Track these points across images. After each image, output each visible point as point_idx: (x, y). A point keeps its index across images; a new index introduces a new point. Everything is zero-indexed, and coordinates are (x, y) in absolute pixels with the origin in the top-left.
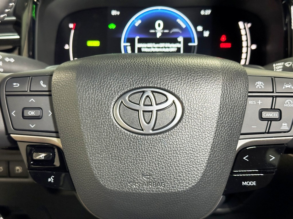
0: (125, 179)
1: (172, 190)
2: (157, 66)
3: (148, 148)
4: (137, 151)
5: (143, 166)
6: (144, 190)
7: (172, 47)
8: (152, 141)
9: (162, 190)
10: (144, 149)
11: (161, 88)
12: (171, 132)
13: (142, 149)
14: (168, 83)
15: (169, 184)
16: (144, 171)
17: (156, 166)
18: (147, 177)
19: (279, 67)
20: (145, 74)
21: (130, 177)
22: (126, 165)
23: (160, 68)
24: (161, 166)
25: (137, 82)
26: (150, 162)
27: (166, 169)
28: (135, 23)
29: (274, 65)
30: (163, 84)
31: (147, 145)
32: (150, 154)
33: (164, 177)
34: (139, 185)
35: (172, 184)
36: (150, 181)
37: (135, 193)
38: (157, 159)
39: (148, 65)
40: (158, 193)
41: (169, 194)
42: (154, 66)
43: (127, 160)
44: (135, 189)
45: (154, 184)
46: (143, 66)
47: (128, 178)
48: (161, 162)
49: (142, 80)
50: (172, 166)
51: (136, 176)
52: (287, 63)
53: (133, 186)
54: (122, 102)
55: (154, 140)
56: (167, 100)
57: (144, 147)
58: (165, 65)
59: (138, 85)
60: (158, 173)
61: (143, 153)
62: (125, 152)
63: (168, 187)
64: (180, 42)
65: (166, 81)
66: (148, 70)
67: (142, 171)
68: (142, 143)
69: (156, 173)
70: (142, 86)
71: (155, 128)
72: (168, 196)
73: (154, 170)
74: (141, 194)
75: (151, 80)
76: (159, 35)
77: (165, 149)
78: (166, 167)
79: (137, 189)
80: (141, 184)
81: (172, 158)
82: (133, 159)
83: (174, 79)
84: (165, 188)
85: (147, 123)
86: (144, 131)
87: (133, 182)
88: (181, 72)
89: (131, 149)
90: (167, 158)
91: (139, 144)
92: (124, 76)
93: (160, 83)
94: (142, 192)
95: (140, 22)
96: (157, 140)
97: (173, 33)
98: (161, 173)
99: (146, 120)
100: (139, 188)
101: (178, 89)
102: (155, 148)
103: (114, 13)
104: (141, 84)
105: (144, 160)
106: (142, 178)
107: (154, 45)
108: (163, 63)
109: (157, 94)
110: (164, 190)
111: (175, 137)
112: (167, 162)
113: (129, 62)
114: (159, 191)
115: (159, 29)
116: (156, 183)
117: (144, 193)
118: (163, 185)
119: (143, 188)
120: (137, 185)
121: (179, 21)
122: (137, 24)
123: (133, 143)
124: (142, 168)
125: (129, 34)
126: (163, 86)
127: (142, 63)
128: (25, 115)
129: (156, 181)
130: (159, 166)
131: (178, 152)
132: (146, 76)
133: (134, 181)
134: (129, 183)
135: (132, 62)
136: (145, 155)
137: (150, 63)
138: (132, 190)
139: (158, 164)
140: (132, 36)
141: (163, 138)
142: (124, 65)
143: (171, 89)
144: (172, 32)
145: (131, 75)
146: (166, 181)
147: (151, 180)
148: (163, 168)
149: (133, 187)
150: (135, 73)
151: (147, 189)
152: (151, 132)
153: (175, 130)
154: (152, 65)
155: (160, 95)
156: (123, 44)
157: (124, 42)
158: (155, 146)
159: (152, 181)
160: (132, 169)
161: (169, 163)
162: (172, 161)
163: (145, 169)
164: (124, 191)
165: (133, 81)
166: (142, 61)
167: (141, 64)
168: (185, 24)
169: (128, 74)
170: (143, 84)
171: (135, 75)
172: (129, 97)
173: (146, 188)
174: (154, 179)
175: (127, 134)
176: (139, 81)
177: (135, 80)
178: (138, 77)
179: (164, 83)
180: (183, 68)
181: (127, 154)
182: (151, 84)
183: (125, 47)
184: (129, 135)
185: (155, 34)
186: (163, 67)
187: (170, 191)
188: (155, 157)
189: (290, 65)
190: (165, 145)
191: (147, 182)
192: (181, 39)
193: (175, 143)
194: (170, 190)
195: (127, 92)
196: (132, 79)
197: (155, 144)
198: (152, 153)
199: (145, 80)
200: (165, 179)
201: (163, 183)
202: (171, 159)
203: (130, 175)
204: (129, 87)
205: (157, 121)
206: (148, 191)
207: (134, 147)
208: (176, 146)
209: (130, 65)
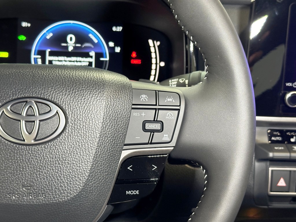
0: (4, 190)
1: (53, 200)
2: (43, 77)
3: (29, 158)
4: (18, 162)
5: (23, 177)
6: (24, 201)
7: (84, 61)
8: (34, 152)
9: (42, 201)
10: (25, 160)
11: (45, 98)
12: (53, 142)
13: (23, 160)
14: (52, 93)
15: (50, 195)
16: (24, 182)
17: (37, 177)
18: (27, 188)
19: (174, 83)
20: (29, 84)
21: (10, 188)
22: (5, 176)
23: (45, 79)
24: (42, 177)
25: (20, 92)
26: (31, 173)
27: (47, 180)
28: (46, 35)
29: (170, 81)
30: (46, 95)
31: (28, 155)
32: (31, 165)
33: (45, 187)
34: (19, 196)
35: (53, 195)
36: (30, 192)
37: (15, 205)
38: (38, 169)
39: (34, 76)
40: (39, 205)
41: (50, 205)
42: (39, 77)
43: (7, 171)
44: (14, 200)
45: (35, 195)
46: (28, 76)
47: (8, 189)
48: (42, 172)
49: (25, 90)
50: (54, 176)
51: (16, 187)
52: (181, 79)
53: (13, 197)
54: (3, 112)
55: (36, 150)
56: (50, 110)
57: (25, 157)
58: (50, 76)
59: (21, 95)
60: (39, 184)
61: (24, 164)
62: (5, 162)
63: (49, 198)
64: (91, 57)
65: (50, 91)
66: (32, 80)
67: (23, 182)
68: (23, 154)
69: (37, 184)
70: (25, 96)
71: (37, 139)
72: (49, 206)
73: (35, 180)
74: (21, 205)
75: (35, 90)
76: (70, 49)
77: (47, 159)
78: (47, 178)
79: (16, 200)
80: (21, 195)
81: (54, 168)
82: (13, 170)
83: (59, 90)
84: (46, 199)
86: (26, 141)
87: (13, 194)
88: (67, 83)
89: (11, 159)
90: (48, 168)
91: (19, 154)
92: (7, 86)
93: (44, 94)
94: (22, 204)
95: (51, 35)
96: (39, 151)
97: (85, 47)
98: (42, 184)
99: (28, 130)
100: (19, 199)
101: (62, 99)
102: (36, 158)
103: (24, 24)
104: (24, 94)
105: (25, 171)
106: (22, 189)
107: (65, 58)
108: (49, 74)
109: (40, 104)
110: (45, 201)
111: (58, 148)
112: (49, 172)
113: (14, 72)
114: (40, 202)
115: (71, 42)
116: (36, 194)
117: (24, 204)
118: (44, 195)
119: (23, 199)
120: (16, 196)
121: (91, 35)
122: (48, 37)
123: (14, 153)
124: (22, 180)
125: (40, 46)
126: (47, 97)
127: (27, 73)
129: (37, 191)
130: (40, 176)
131: (60, 162)
132: (30, 87)
133: (14, 192)
134: (9, 194)
135: (16, 72)
136: (26, 166)
137: (36, 74)
138: (11, 202)
139: (39, 174)
140: (43, 49)
141: (45, 148)
142: (8, 75)
143: (55, 100)
144: (83, 46)
145: (14, 85)
146: (47, 192)
147: (31, 191)
148: (44, 179)
149: (13, 198)
150: (18, 83)
151: (29, 199)
152: (33, 142)
153: (58, 140)
154: (37, 75)
155: (44, 105)
156: (33, 56)
157: (35, 54)
158: (37, 157)
159: (33, 192)
160: (12, 180)
161: (51, 173)
162: (53, 171)
163: (25, 179)
164: (3, 203)
165: (15, 90)
167: (26, 74)
168: (97, 39)
169: (11, 83)
170: (26, 94)
171: (18, 85)
172: (11, 107)
173: (26, 199)
174: (35, 189)
175: (8, 144)
176: (23, 91)
177: (18, 90)
178: (21, 87)
179: (48, 94)
180: (68, 79)
181: (7, 165)
182: (35, 94)
183: (35, 59)
184: (10, 146)
185: (67, 47)
186: (49, 78)
187: (50, 202)
188: (36, 167)
189: (183, 81)
190: (47, 156)
191: (28, 193)
193: (58, 153)
194: (51, 201)
195: (9, 102)
196: (15, 88)
197: (36, 154)
198: (33, 164)
199: (28, 90)
200: (46, 189)
201: (44, 193)
202: (53, 169)
203: (10, 187)
204: (11, 96)
205: (40, 131)
206: (28, 202)
207: (14, 158)
208: (58, 156)
209: (14, 75)
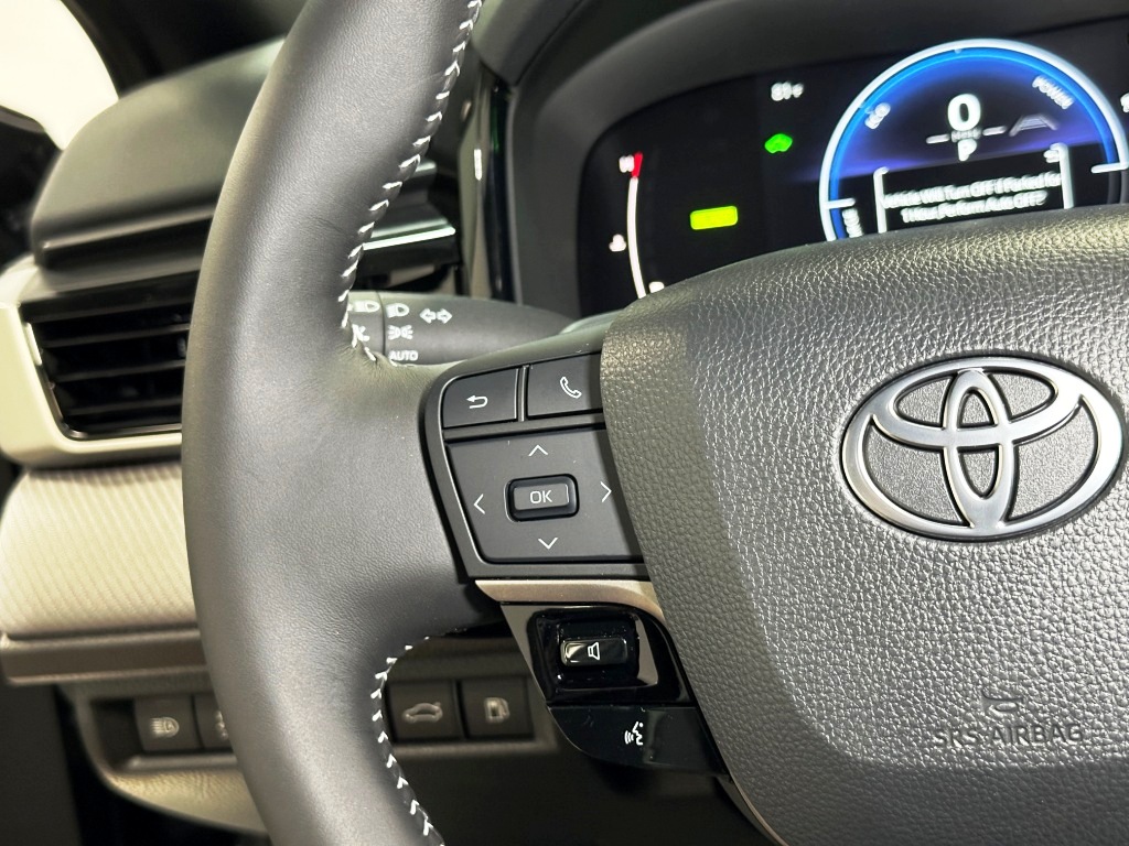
0: (916, 719)
1: (1113, 751)
2: (999, 270)
3: (997, 592)
4: (954, 608)
5: (984, 665)
6: (1000, 758)
7: (1027, 190)
8: (1011, 564)
9: (1072, 753)
10: (982, 597)
11: (1024, 352)
12: (1084, 521)
13: (972, 598)
14: (1051, 330)
15: (1100, 729)
16: (990, 684)
17: (1038, 662)
18: (1004, 705)
20: (953, 308)
21: (937, 709)
22: (914, 665)
23: (1009, 278)
24: (1056, 661)
25: (922, 340)
26: (1010, 648)
27: (1080, 671)
28: (868, 116)
30: (1028, 339)
31: (990, 579)
32: (1007, 616)
33: (1075, 700)
34: (978, 739)
35: (1110, 728)
36: (1018, 721)
37: (966, 773)
38: (1039, 632)
39: (962, 272)
40: (1059, 769)
41: (1103, 768)
42: (985, 272)
43: (917, 646)
44: (960, 754)
45: (1038, 733)
46: (940, 275)
47: (930, 713)
48: (1055, 643)
49: (943, 331)
50: (1104, 657)
51: (959, 705)
53: (953, 744)
54: (872, 422)
55: (1018, 558)
56: (1053, 396)
57: (979, 588)
58: (1027, 263)
59: (928, 349)
60: (1051, 689)
61: (980, 614)
62: (904, 613)
63: (1098, 741)
65: (1041, 323)
66: (961, 288)
67: (984, 685)
68: (971, 575)
69: (1040, 690)
70: (944, 354)
71: (1015, 514)
72: (1099, 775)
73: (1033, 675)
74: (988, 773)
75: (981, 326)
76: (966, 151)
77: (1067, 589)
78: (1078, 662)
79: (968, 754)
80: (985, 734)
81: (1100, 625)
82: (941, 641)
83: (1074, 313)
84: (1085, 745)
85: (981, 495)
86: (972, 525)
87: (951, 730)
88: (1101, 281)
89: (929, 599)
90: (1078, 625)
91: (957, 578)
92: (870, 324)
93: (1017, 335)
94: (991, 766)
95: (883, 111)
96: (1031, 559)
97: (1022, 133)
98: (1061, 688)
99: (977, 483)
100: (979, 750)
101: (1095, 348)
102: (1024, 590)
103: (782, 92)
104: (940, 345)
105: (985, 642)
106: (986, 710)
107: (950, 192)
108: (1019, 256)
109: (1008, 377)
110: (1080, 754)
111: (1104, 542)
112: (1082, 642)
113: (882, 269)
114: (1062, 758)
115: (965, 124)
116: (1043, 729)
117: (1001, 769)
118: (1076, 732)
119: (995, 749)
120: (968, 738)
122: (873, 122)
123: (935, 575)
124: (981, 674)
126: (1031, 346)
127: (934, 265)
128: (519, 505)
129: (1045, 718)
130: (1048, 660)
131: (1122, 598)
132: (958, 315)
133: (954, 724)
134: (936, 732)
135: (893, 268)
136: (986, 622)
137: (968, 263)
138: (950, 760)
139: (1046, 651)
140: (858, 170)
141: (1055, 548)
142: (865, 282)
143: (1066, 352)
144: (1015, 131)
145: (897, 317)
146: (1085, 718)
147: (1022, 719)
148: (1067, 669)
149: (955, 748)
150: (910, 308)
151: (1010, 753)
152: (1002, 528)
153: (1100, 511)
154: (976, 267)
155: (1024, 379)
156: (826, 205)
157: (830, 199)
158: (1025, 582)
159: (1028, 720)
160: (941, 677)
161: (1091, 645)
162: (1101, 636)
163: (992, 673)
164: (919, 765)
165: (905, 337)
166: (934, 259)
167: (932, 271)
168: (1070, 94)
169: (885, 312)
170: (947, 345)
171: (912, 316)
172: (898, 401)
173: (1006, 750)
174: (1035, 711)
175: (907, 544)
176: (933, 337)
177: (914, 335)
178: (923, 323)
179: (1033, 333)
180: (1103, 263)
181: (915, 622)
182: (982, 342)
183: (838, 215)
184: (915, 548)
185: (952, 147)
186: (1022, 270)
187: (1105, 758)
188: (1030, 624)
190: (1066, 577)
191: (1009, 727)
192: (1057, 154)
193: (1107, 565)
194: (1105, 751)
195: (888, 383)
196: (900, 330)
197: (1021, 574)
198: (1015, 612)
199: (954, 328)
200: (1082, 708)
201: (1074, 724)
202: (1096, 629)
203: (936, 703)
204: (891, 362)
205: (1021, 484)
206: (1014, 760)
207: (938, 594)
208: (1112, 574)
209: (888, 279)
